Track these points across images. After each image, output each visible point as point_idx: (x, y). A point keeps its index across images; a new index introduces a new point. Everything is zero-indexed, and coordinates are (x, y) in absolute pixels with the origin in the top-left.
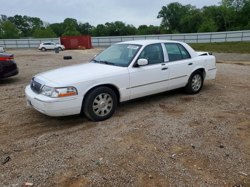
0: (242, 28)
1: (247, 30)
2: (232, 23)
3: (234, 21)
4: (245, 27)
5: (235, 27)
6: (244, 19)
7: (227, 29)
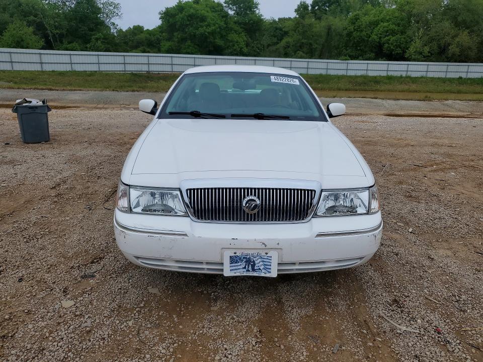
0: (82, 46)
1: (92, 51)
2: (62, 36)
3: (64, 32)
4: (88, 46)
5: (69, 43)
6: (82, 31)
7: (55, 45)
